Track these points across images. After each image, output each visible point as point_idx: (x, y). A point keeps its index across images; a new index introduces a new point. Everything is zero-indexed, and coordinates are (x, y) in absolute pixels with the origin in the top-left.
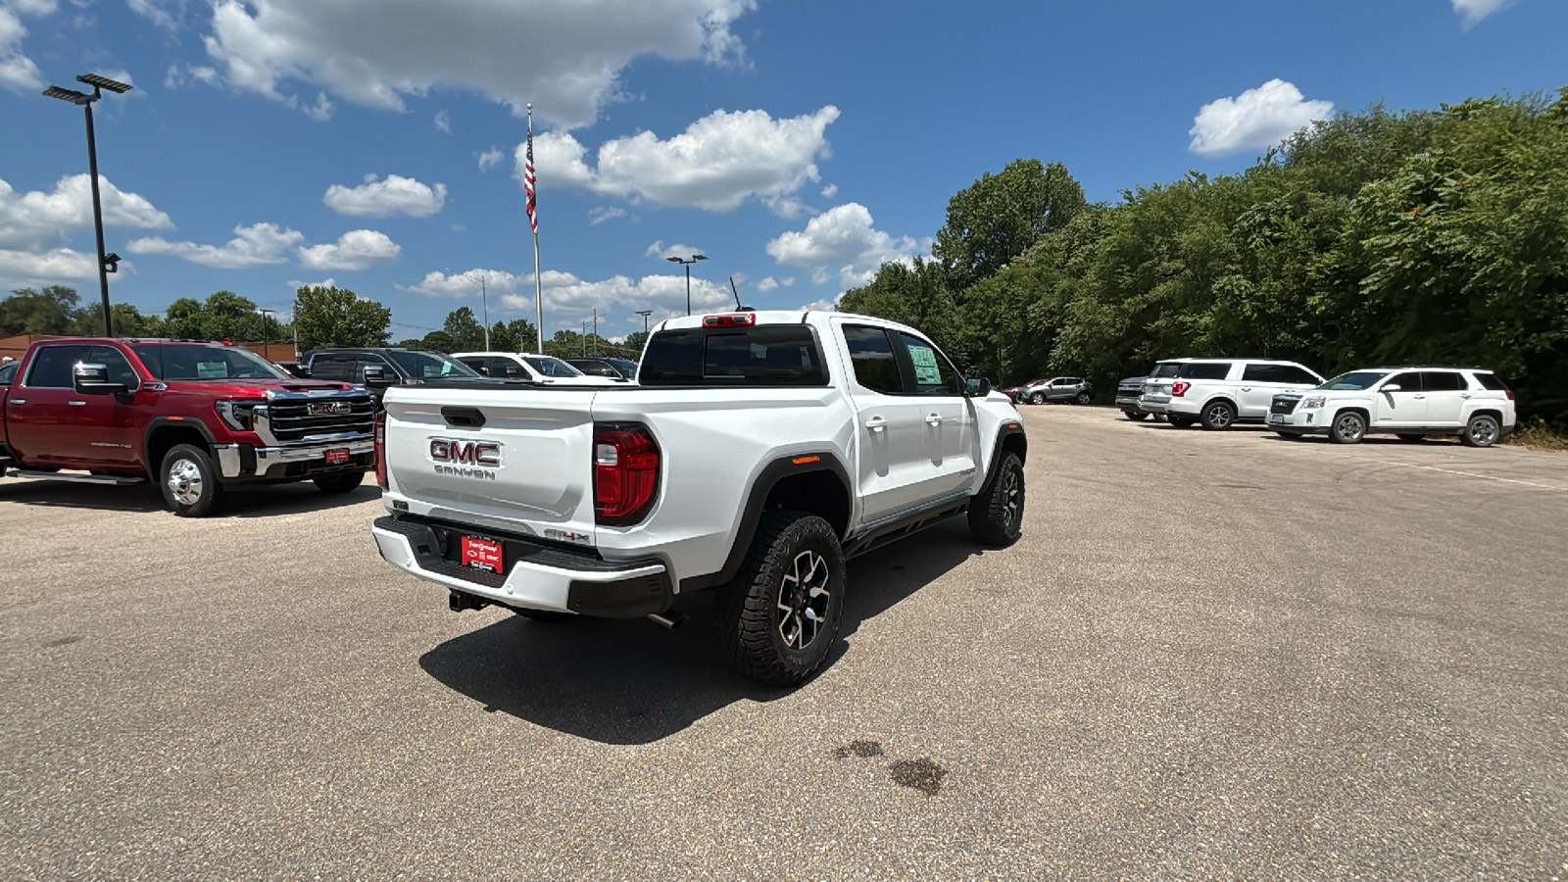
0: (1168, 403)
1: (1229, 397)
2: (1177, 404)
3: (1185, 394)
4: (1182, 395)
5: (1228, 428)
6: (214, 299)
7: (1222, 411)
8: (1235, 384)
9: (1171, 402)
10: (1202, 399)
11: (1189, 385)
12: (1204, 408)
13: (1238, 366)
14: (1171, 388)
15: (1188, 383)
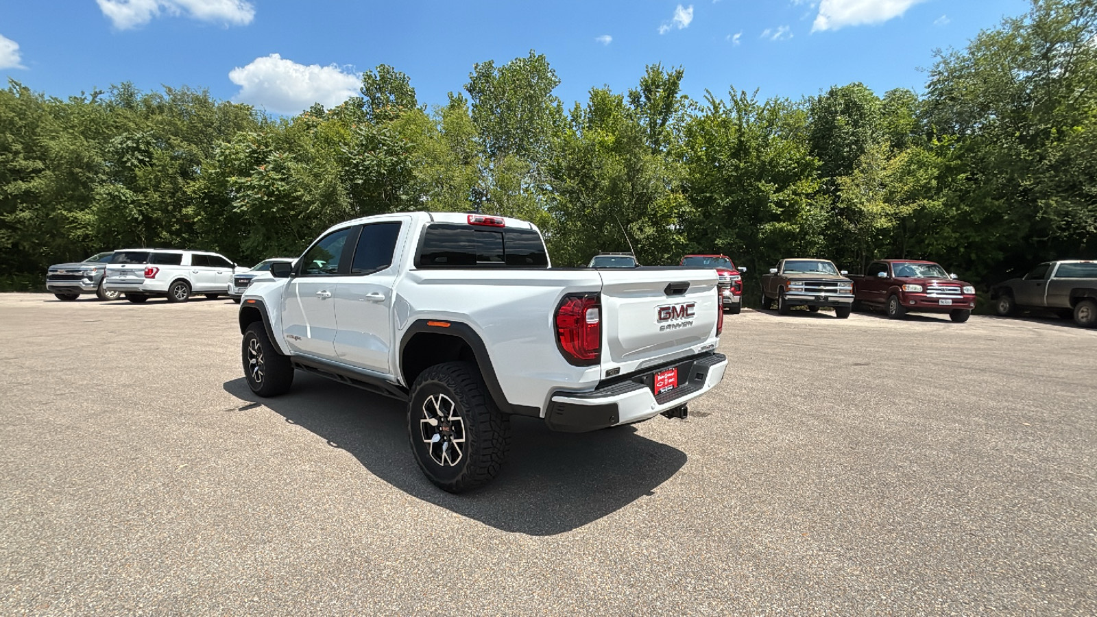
0: (142, 283)
1: (186, 278)
2: (150, 284)
3: (156, 276)
4: (153, 277)
5: (187, 300)
7: (182, 288)
8: (186, 269)
9: (145, 283)
10: (169, 279)
11: (158, 270)
12: (170, 287)
13: (187, 256)
14: (143, 273)
15: (157, 268)
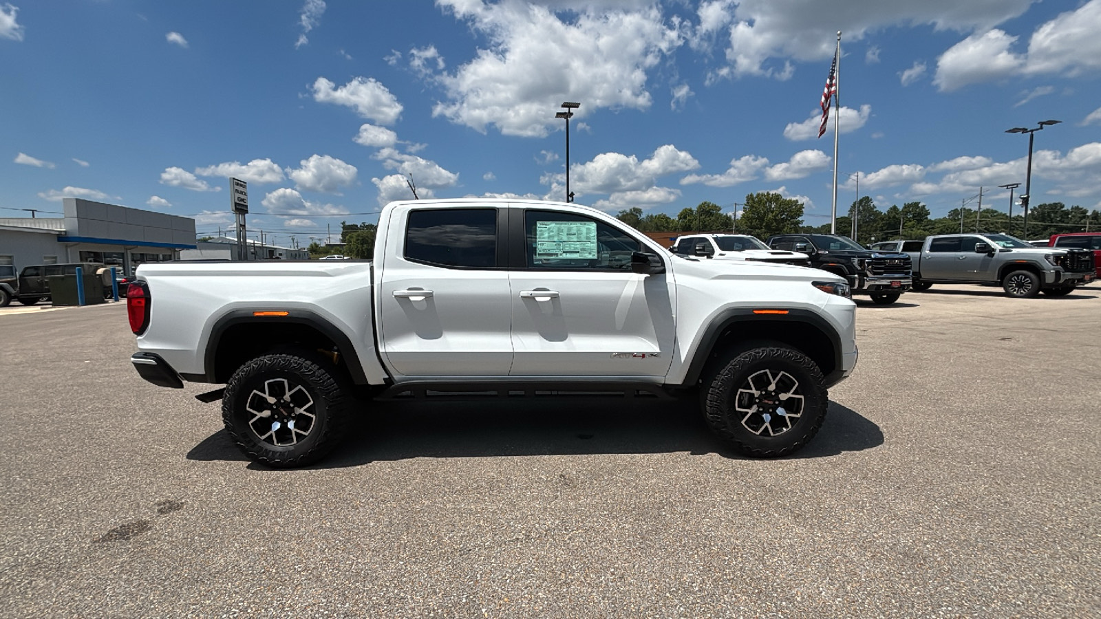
6: (700, 207)
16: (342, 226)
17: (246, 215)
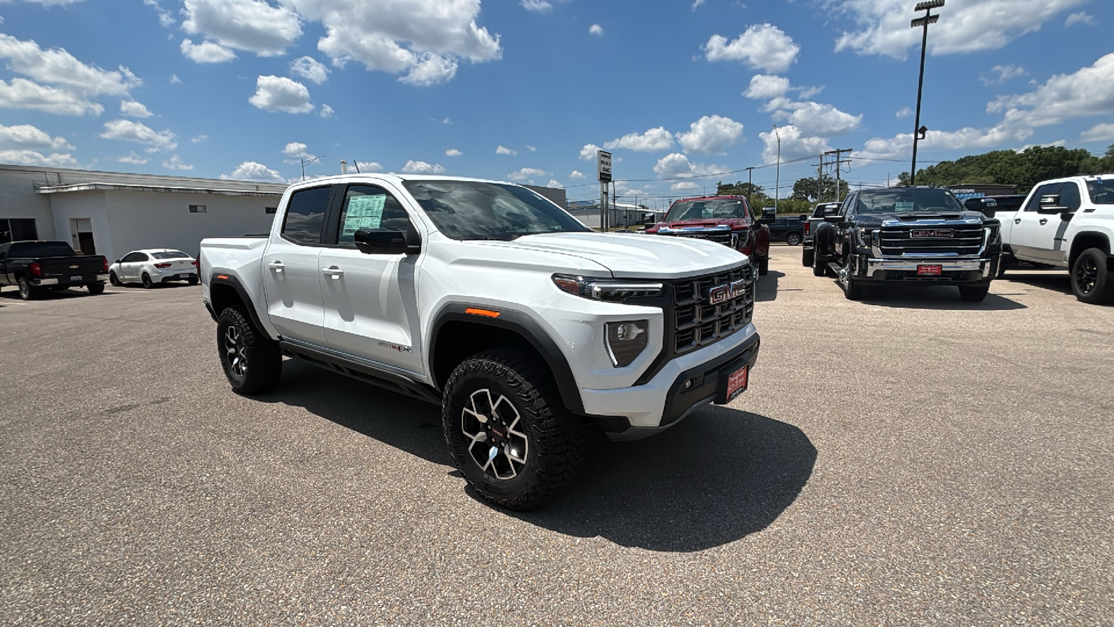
16: (718, 186)
17: (609, 183)
